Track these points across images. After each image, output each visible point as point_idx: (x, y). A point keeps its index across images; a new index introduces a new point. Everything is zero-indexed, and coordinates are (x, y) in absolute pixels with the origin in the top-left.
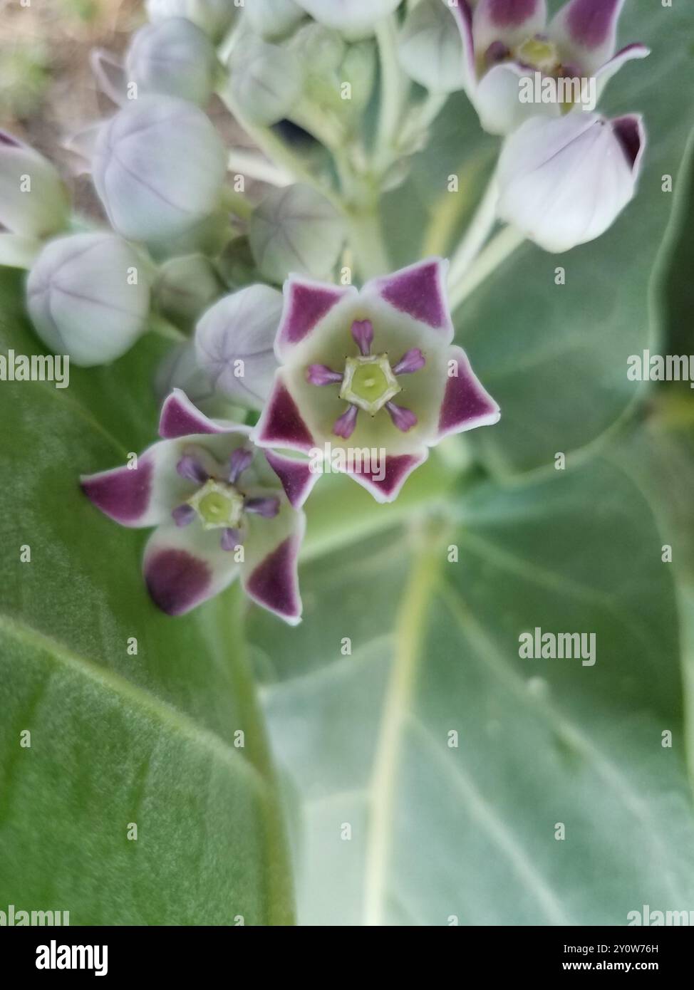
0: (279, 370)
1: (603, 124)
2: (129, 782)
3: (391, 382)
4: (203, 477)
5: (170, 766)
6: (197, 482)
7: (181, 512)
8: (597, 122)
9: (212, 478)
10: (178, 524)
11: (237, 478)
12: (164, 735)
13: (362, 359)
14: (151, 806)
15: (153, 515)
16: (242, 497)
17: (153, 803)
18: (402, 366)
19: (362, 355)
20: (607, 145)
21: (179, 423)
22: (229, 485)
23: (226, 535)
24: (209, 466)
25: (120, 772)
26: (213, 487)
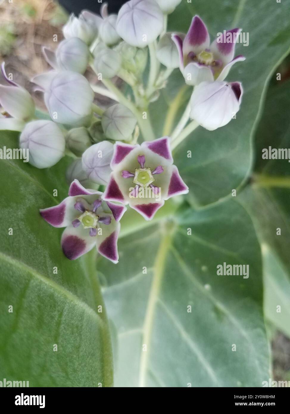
0: (112, 173)
1: (227, 86)
2: (56, 319)
3: (151, 178)
4: (84, 210)
5: (70, 314)
6: (82, 211)
7: (75, 222)
8: (225, 85)
9: (87, 210)
10: (74, 227)
11: (96, 210)
12: (68, 303)
13: (141, 169)
14: (63, 328)
15: (66, 223)
16: (98, 217)
17: (64, 327)
18: (155, 172)
19: (141, 168)
20: (229, 93)
21: (76, 191)
22: (93, 213)
23: (91, 231)
24: (86, 206)
25: (53, 315)
26: (88, 214)
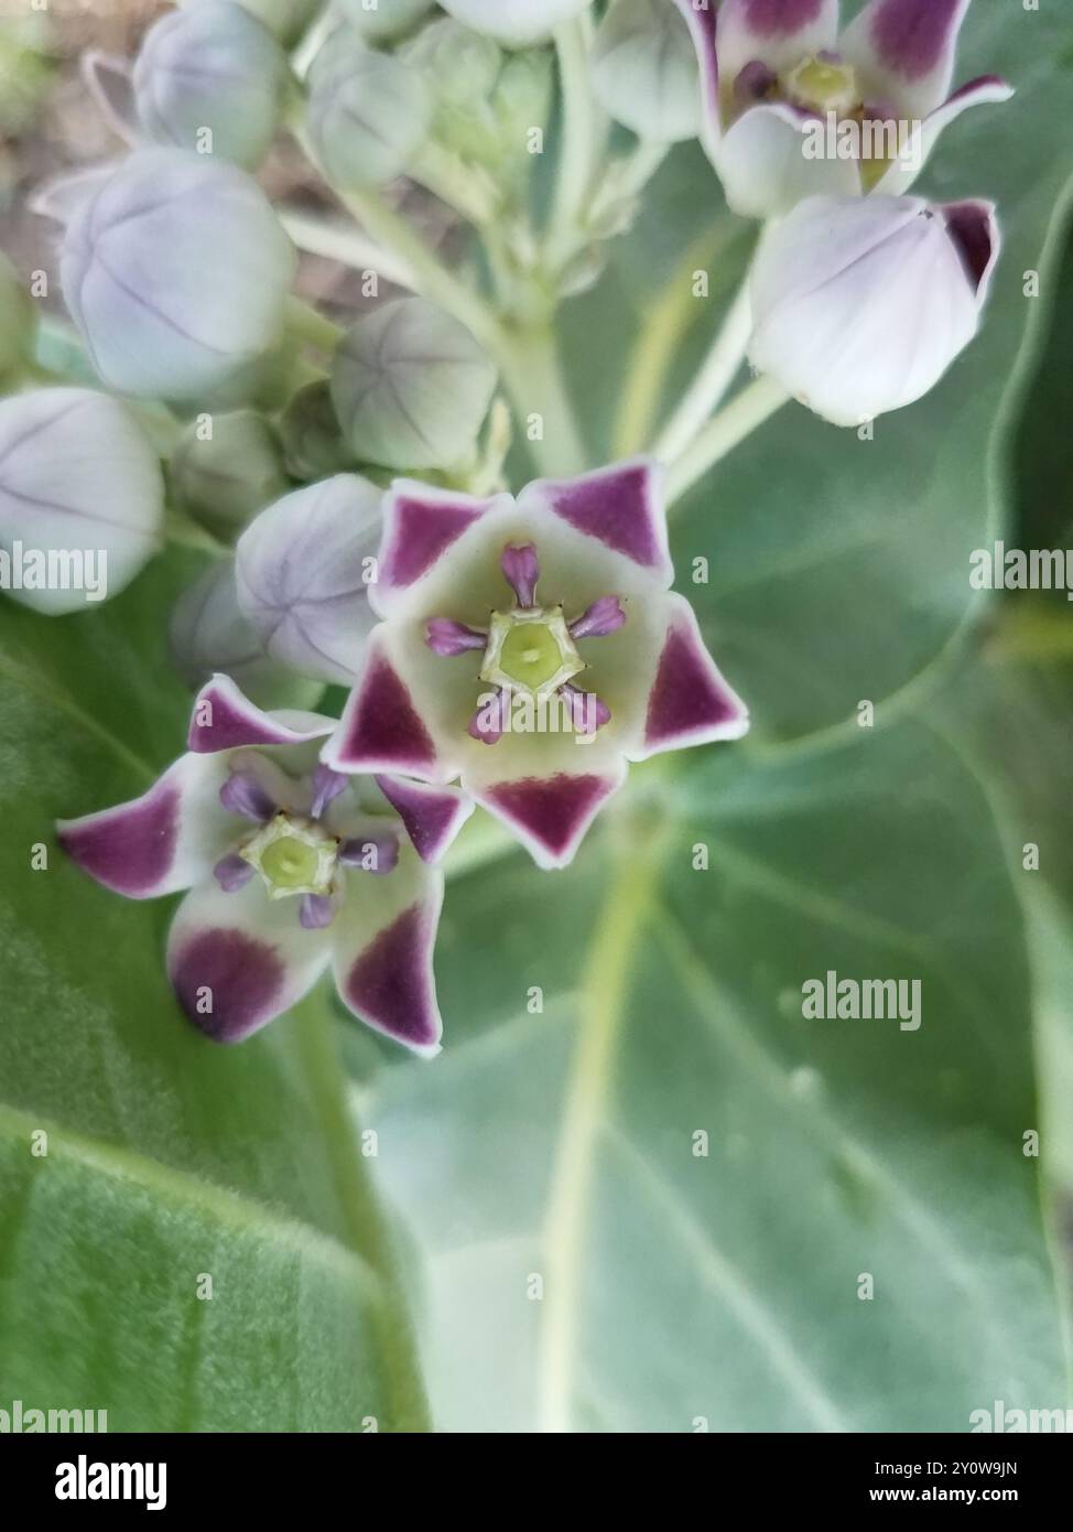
1: (929, 215)
2: (176, 1338)
3: (568, 654)
4: (267, 810)
5: (237, 1292)
6: (255, 818)
7: (230, 869)
8: (921, 213)
9: (281, 813)
10: (225, 888)
11: (324, 810)
12: (223, 1242)
13: (517, 614)
14: (212, 1370)
15: (183, 872)
16: (334, 845)
17: (216, 1366)
18: (586, 627)
19: (519, 606)
20: (938, 251)
21: (226, 731)
22: (312, 823)
23: (308, 905)
24: (278, 789)
25: (160, 1323)
26: (286, 829)
